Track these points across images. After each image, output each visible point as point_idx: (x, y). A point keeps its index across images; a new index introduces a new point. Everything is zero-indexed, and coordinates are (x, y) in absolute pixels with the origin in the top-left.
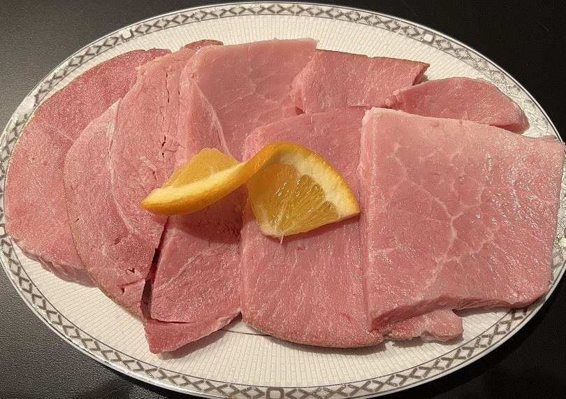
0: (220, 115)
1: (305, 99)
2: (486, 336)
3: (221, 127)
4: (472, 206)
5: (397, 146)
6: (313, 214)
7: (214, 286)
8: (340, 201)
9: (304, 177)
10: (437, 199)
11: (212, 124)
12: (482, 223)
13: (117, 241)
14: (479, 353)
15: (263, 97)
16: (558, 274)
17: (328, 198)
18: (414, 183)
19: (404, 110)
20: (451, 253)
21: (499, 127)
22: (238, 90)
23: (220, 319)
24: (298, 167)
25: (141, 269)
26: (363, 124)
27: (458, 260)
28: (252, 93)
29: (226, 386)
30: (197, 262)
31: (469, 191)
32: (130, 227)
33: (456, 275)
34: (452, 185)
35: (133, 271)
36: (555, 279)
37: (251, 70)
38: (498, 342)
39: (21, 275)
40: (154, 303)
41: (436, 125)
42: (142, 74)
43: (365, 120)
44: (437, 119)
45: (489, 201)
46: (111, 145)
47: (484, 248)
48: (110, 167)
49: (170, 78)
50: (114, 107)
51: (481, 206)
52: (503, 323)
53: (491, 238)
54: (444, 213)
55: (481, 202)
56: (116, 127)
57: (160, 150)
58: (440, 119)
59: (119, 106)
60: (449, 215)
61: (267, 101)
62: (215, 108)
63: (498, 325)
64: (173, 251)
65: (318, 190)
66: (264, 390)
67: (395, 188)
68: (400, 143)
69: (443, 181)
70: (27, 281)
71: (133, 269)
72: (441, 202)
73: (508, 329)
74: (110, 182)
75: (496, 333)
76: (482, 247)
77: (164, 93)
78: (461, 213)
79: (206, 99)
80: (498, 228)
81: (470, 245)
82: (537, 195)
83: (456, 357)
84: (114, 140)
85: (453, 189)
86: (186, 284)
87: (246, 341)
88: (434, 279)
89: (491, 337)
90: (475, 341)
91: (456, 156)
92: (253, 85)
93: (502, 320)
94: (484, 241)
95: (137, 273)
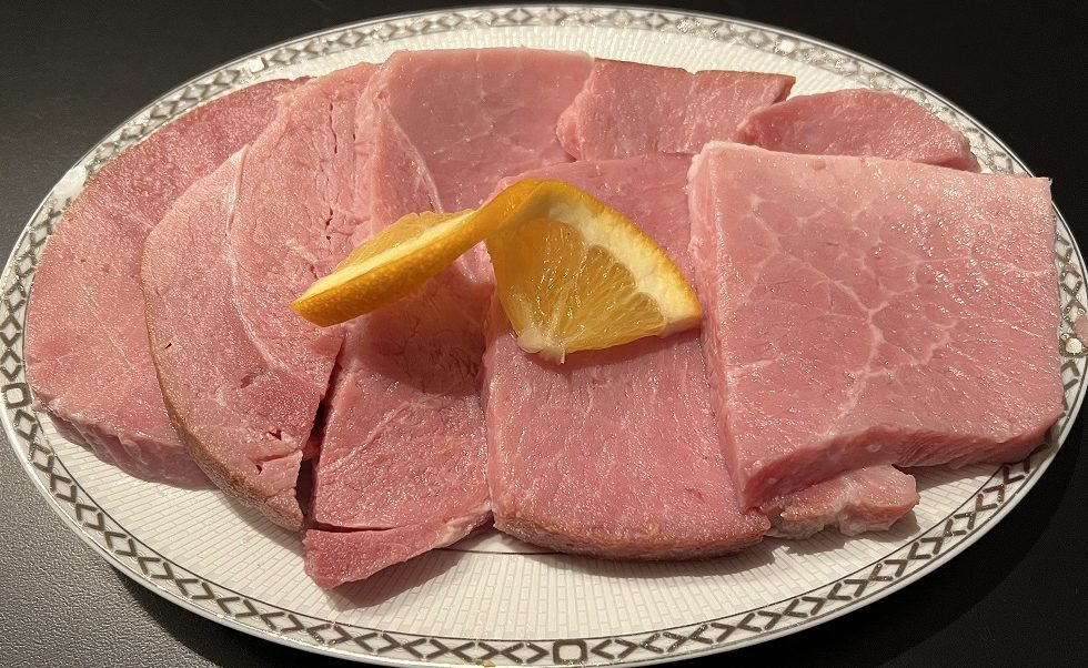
0: (432, 165)
1: (583, 140)
2: (963, 516)
3: (433, 186)
4: (902, 293)
5: (756, 200)
6: (619, 312)
7: (437, 463)
8: (665, 293)
9: (594, 251)
10: (838, 283)
11: (418, 180)
12: (924, 317)
13: (246, 382)
14: (953, 547)
15: (506, 141)
16: (1074, 397)
17: (642, 287)
18: (793, 259)
19: (760, 146)
20: (877, 365)
21: (930, 164)
22: (461, 124)
23: (452, 522)
24: (583, 231)
25: (295, 432)
26: (690, 179)
27: (891, 374)
28: (487, 133)
29: (470, 645)
30: (402, 421)
31: (894, 268)
32: (269, 357)
33: (892, 396)
34: (861, 260)
35: (278, 436)
36: (1070, 406)
37: (483, 94)
38: (986, 522)
39: (54, 471)
40: (321, 494)
41: (820, 167)
42: (288, 105)
43: (693, 171)
44: (820, 157)
45: (932, 281)
46: (231, 221)
47: (935, 356)
48: (231, 258)
49: (338, 110)
50: (236, 158)
51: (917, 292)
52: (988, 491)
53: (945, 341)
54: (855, 304)
55: (917, 286)
56: (240, 193)
57: (322, 231)
58: (825, 157)
59: (244, 158)
60: (864, 308)
61: (515, 149)
62: (423, 152)
63: (981, 496)
64: (354, 400)
65: (621, 273)
66: (548, 646)
67: (760, 265)
68: (761, 194)
69: (845, 254)
70: (66, 481)
71: (279, 431)
72: (846, 288)
73: (1001, 500)
74: (230, 282)
75: (980, 508)
76: (931, 354)
77: (327, 137)
78: (884, 304)
79: (405, 136)
80: (954, 324)
81: (910, 351)
82: (1015, 263)
83: (912, 556)
84: (238, 214)
85: (865, 267)
86: (382, 459)
87: (503, 567)
88: (853, 403)
89: (972, 517)
90: (943, 526)
91: (862, 214)
92: (487, 119)
93: (986, 487)
94: (934, 346)
95: (287, 439)
